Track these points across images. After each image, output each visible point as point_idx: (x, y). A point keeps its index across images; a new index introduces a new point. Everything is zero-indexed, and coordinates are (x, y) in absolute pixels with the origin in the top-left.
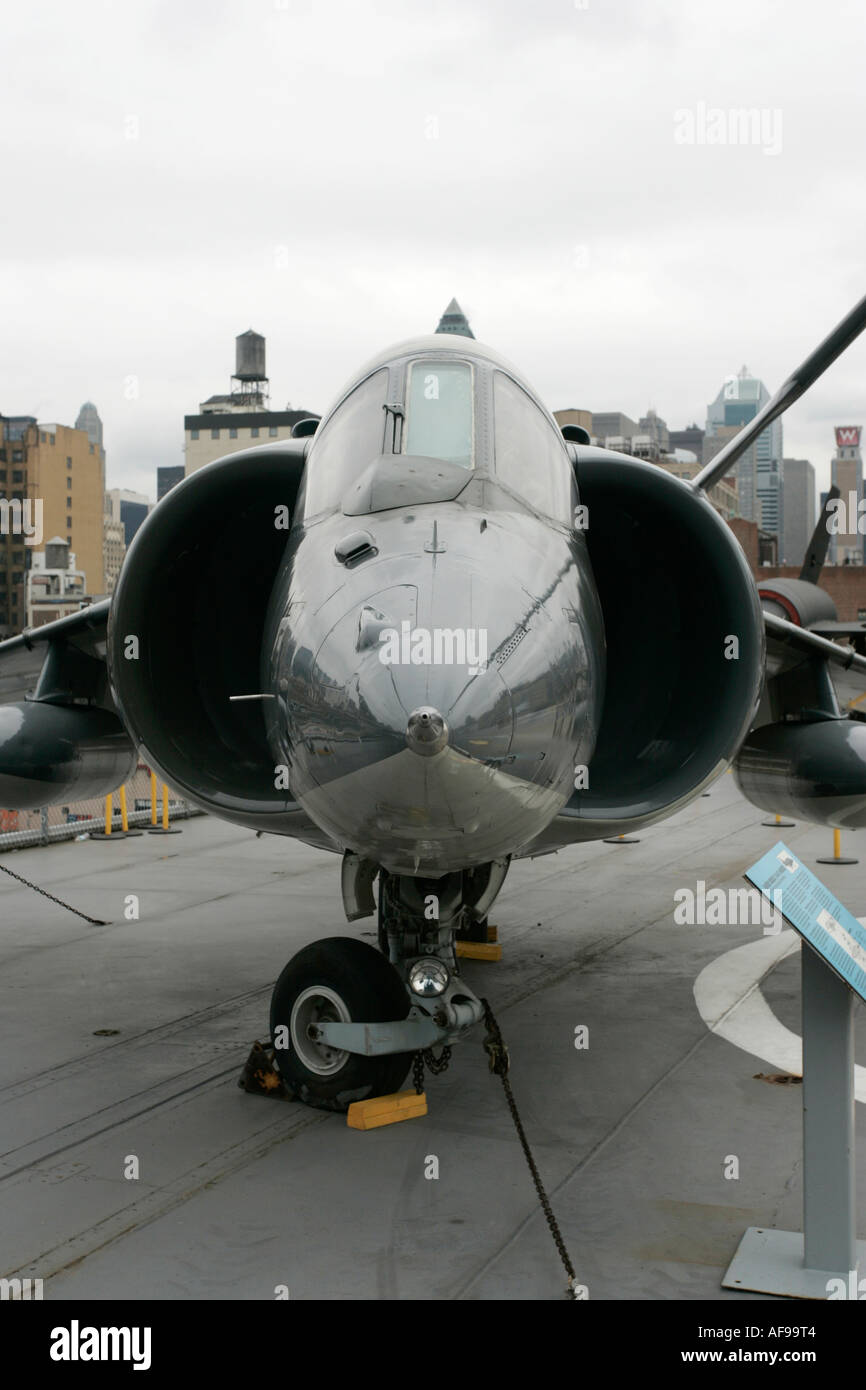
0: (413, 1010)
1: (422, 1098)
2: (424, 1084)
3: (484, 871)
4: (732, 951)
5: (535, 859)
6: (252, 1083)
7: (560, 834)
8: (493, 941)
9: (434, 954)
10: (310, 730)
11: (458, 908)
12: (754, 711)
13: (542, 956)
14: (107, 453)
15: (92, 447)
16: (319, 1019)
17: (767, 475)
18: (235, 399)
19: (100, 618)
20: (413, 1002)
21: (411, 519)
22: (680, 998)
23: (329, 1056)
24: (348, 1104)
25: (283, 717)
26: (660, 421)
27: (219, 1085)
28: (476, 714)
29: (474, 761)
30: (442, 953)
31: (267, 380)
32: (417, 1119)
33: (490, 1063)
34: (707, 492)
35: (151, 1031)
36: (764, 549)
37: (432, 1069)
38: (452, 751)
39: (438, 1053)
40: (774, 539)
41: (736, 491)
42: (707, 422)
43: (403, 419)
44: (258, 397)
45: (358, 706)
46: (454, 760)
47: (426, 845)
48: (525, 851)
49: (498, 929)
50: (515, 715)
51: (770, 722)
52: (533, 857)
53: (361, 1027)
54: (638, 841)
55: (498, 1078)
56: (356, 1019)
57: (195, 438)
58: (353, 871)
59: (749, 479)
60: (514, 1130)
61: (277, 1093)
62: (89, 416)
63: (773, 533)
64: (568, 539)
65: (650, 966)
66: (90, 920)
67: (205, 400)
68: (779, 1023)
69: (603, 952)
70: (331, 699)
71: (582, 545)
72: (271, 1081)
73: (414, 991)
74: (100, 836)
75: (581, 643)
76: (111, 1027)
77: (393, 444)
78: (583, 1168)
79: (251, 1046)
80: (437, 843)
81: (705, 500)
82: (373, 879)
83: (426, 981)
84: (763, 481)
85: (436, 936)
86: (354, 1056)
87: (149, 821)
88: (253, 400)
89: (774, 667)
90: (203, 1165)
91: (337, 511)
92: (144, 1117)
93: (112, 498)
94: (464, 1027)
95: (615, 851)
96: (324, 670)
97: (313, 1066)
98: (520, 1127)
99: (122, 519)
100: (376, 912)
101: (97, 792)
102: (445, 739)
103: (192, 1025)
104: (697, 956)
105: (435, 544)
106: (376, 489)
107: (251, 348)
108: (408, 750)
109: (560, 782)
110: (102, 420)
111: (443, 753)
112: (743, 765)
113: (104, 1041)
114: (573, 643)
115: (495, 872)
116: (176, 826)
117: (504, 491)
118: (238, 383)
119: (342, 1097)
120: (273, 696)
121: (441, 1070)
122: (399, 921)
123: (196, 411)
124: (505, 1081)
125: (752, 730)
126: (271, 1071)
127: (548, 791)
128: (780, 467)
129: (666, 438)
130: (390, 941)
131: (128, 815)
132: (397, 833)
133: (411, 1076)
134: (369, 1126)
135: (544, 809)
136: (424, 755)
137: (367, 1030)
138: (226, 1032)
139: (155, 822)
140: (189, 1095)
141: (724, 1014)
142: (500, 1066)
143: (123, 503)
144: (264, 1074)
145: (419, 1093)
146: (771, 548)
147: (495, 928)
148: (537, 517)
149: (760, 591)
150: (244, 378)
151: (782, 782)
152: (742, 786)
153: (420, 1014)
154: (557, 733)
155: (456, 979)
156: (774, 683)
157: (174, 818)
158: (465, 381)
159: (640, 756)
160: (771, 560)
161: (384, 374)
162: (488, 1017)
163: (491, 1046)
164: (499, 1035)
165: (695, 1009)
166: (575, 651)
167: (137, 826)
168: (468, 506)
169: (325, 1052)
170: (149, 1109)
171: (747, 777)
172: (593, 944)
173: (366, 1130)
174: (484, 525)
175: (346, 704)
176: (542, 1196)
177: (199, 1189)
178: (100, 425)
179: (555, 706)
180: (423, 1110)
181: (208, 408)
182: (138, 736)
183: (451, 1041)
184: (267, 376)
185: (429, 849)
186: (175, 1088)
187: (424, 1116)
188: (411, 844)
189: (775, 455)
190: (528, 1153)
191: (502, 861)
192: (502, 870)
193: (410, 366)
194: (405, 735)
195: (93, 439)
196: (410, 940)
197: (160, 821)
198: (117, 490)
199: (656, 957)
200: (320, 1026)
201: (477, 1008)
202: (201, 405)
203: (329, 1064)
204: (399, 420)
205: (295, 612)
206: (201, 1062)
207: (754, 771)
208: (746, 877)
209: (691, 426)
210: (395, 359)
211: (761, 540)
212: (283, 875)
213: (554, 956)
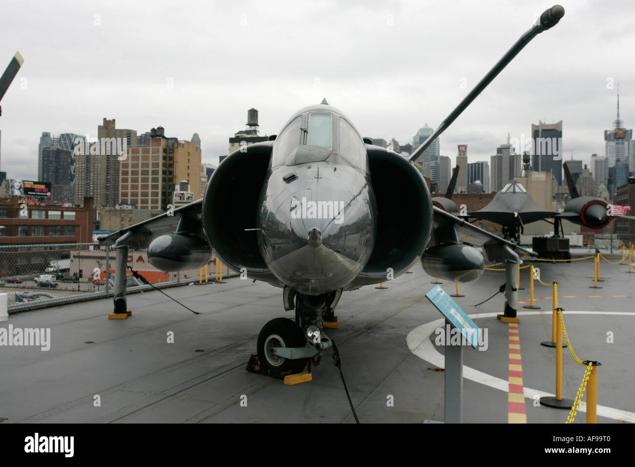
0: (308, 343)
1: (310, 375)
2: (311, 370)
3: (333, 294)
4: (420, 326)
5: (351, 291)
6: (250, 368)
7: (359, 282)
8: (336, 321)
9: (315, 324)
10: (274, 241)
11: (324, 308)
12: (429, 240)
13: (353, 327)
14: (202, 151)
15: (197, 148)
16: (274, 346)
17: (435, 161)
18: (247, 132)
19: (199, 205)
20: (308, 340)
21: (309, 168)
22: (402, 342)
23: (277, 359)
24: (284, 376)
25: (264, 236)
26: (397, 142)
27: (239, 369)
28: (332, 233)
29: (331, 250)
30: (318, 323)
31: (258, 126)
32: (309, 382)
33: (335, 362)
34: (414, 162)
35: (215, 350)
36: (433, 187)
37: (314, 365)
38: (324, 246)
39: (316, 359)
40: (436, 184)
41: (423, 167)
42: (413, 143)
43: (307, 133)
44: (255, 131)
45: (290, 230)
46: (324, 249)
47: (313, 281)
48: (348, 287)
49: (338, 318)
50: (345, 236)
51: (434, 245)
52: (350, 290)
53: (289, 349)
54: (387, 288)
55: (337, 367)
56: (287, 346)
57: (233, 146)
58: (287, 293)
59: (428, 163)
60: (343, 386)
61: (259, 372)
62: (196, 136)
63: (436, 182)
64: (365, 175)
65: (391, 331)
66: (194, 312)
67: (236, 132)
68: (436, 351)
69: (375, 326)
70: (281, 229)
71: (370, 178)
72: (257, 368)
73: (308, 337)
74: (197, 283)
75: (369, 211)
76: (201, 349)
77: (303, 141)
78: (367, 399)
79: (250, 356)
80: (317, 281)
81: (413, 164)
82: (294, 297)
83: (312, 333)
84: (433, 164)
85: (316, 317)
86: (286, 359)
87: (215, 279)
88: (254, 133)
89: (436, 226)
90: (233, 396)
91: (284, 164)
92: (213, 379)
93: (204, 166)
94: (326, 350)
95: (379, 291)
96: (279, 219)
97: (272, 363)
98: (345, 385)
99: (207, 174)
100: (295, 309)
101: (197, 266)
102: (321, 241)
103: (230, 349)
104: (408, 328)
105: (318, 175)
106: (298, 157)
107: (253, 114)
108: (308, 245)
109: (361, 260)
110: (201, 139)
111: (320, 246)
112: (425, 260)
113: (198, 354)
114: (366, 212)
115: (337, 294)
116: (224, 281)
117: (342, 158)
118: (248, 127)
119: (282, 374)
120: (260, 229)
121: (317, 365)
122: (303, 311)
123: (234, 136)
124: (340, 369)
125: (427, 249)
126: (257, 364)
127: (357, 263)
128: (439, 159)
129: (398, 148)
130: (300, 319)
131: (207, 277)
132: (304, 277)
133: (307, 367)
134: (291, 384)
135: (354, 270)
136: (313, 247)
137: (291, 351)
138: (241, 351)
139: (217, 279)
140: (229, 372)
141: (417, 348)
142: (338, 363)
143: (207, 168)
144: (255, 365)
145: (309, 373)
146: (435, 187)
147: (336, 317)
148: (354, 167)
149: (433, 201)
150: (250, 125)
151: (438, 266)
152: (424, 268)
153: (309, 344)
154: (360, 243)
155: (323, 333)
156: (436, 232)
157: (224, 278)
158: (328, 120)
159: (389, 254)
160: (435, 191)
161: (300, 118)
162: (334, 346)
163: (335, 356)
164: (338, 352)
165: (407, 346)
166: (367, 214)
167: (211, 280)
168: (330, 163)
169: (276, 358)
170: (214, 377)
171: (426, 265)
172: (370, 324)
173: (291, 385)
174: (335, 169)
175: (286, 230)
176: (352, 408)
177: (232, 404)
178: (200, 141)
179: (359, 234)
180: (311, 379)
181: (238, 135)
182: (212, 245)
183: (321, 355)
184: (259, 124)
185: (314, 283)
186: (223, 370)
187: (311, 381)
188: (308, 281)
189: (437, 154)
190: (347, 393)
191: (339, 290)
192: (339, 293)
193: (310, 115)
194: (306, 240)
195: (197, 146)
196: (307, 318)
197: (219, 279)
198: (205, 164)
199: (393, 328)
200: (275, 349)
201: (330, 343)
202: (235, 134)
203: (278, 362)
204: (306, 133)
205: (268, 199)
206: (232, 361)
207: (429, 263)
208: (426, 296)
209: (407, 144)
210: (304, 112)
211: (432, 184)
212: (262, 298)
213: (358, 327)
